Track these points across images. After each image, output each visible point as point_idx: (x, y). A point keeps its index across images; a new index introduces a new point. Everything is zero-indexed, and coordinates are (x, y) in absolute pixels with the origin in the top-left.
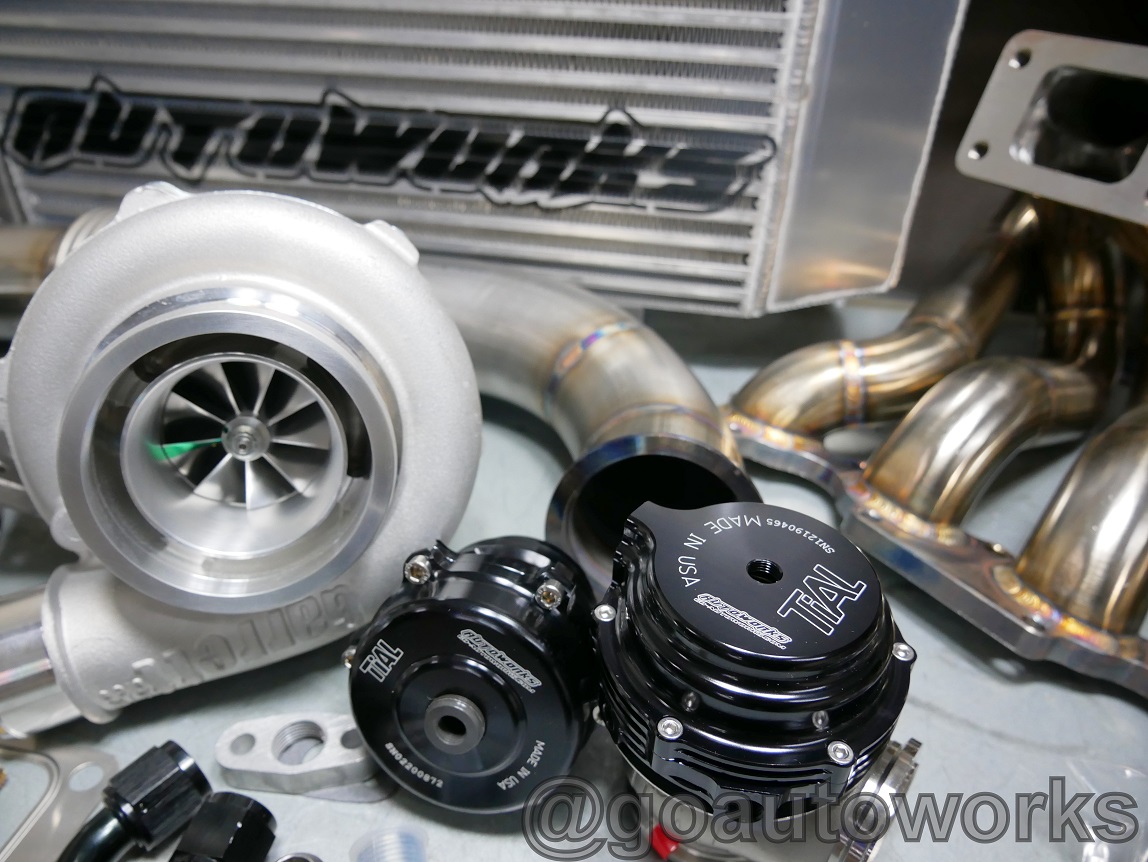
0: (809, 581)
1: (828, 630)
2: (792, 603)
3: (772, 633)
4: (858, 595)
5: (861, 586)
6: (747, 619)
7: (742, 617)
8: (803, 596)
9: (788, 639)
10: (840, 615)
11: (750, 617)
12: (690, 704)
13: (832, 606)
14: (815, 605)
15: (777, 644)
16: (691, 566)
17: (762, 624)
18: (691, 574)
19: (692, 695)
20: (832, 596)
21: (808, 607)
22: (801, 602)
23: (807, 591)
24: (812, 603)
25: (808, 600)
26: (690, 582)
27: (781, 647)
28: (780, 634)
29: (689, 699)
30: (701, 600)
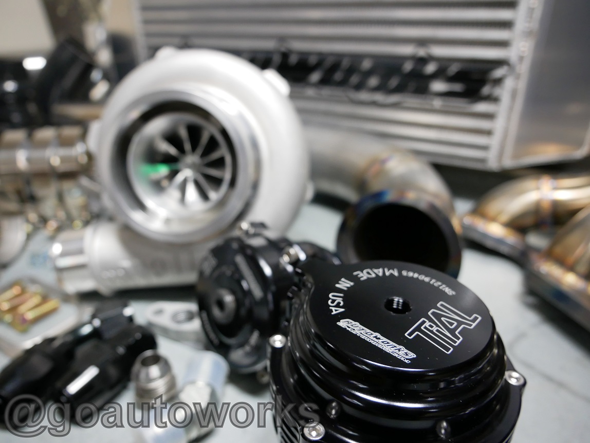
0: (433, 313)
1: (448, 349)
2: (418, 329)
3: (399, 350)
4: (474, 325)
5: (476, 318)
6: (379, 339)
7: (376, 337)
8: (427, 324)
9: (412, 355)
10: (458, 339)
11: (382, 337)
12: (334, 412)
13: (452, 332)
14: (438, 331)
15: (402, 359)
16: (339, 300)
17: (391, 343)
18: (338, 306)
19: (334, 404)
20: (451, 324)
21: (432, 332)
22: (425, 328)
23: (431, 320)
24: (435, 329)
25: (431, 327)
26: (336, 310)
27: (406, 361)
28: (406, 351)
29: (332, 409)
30: (343, 323)
